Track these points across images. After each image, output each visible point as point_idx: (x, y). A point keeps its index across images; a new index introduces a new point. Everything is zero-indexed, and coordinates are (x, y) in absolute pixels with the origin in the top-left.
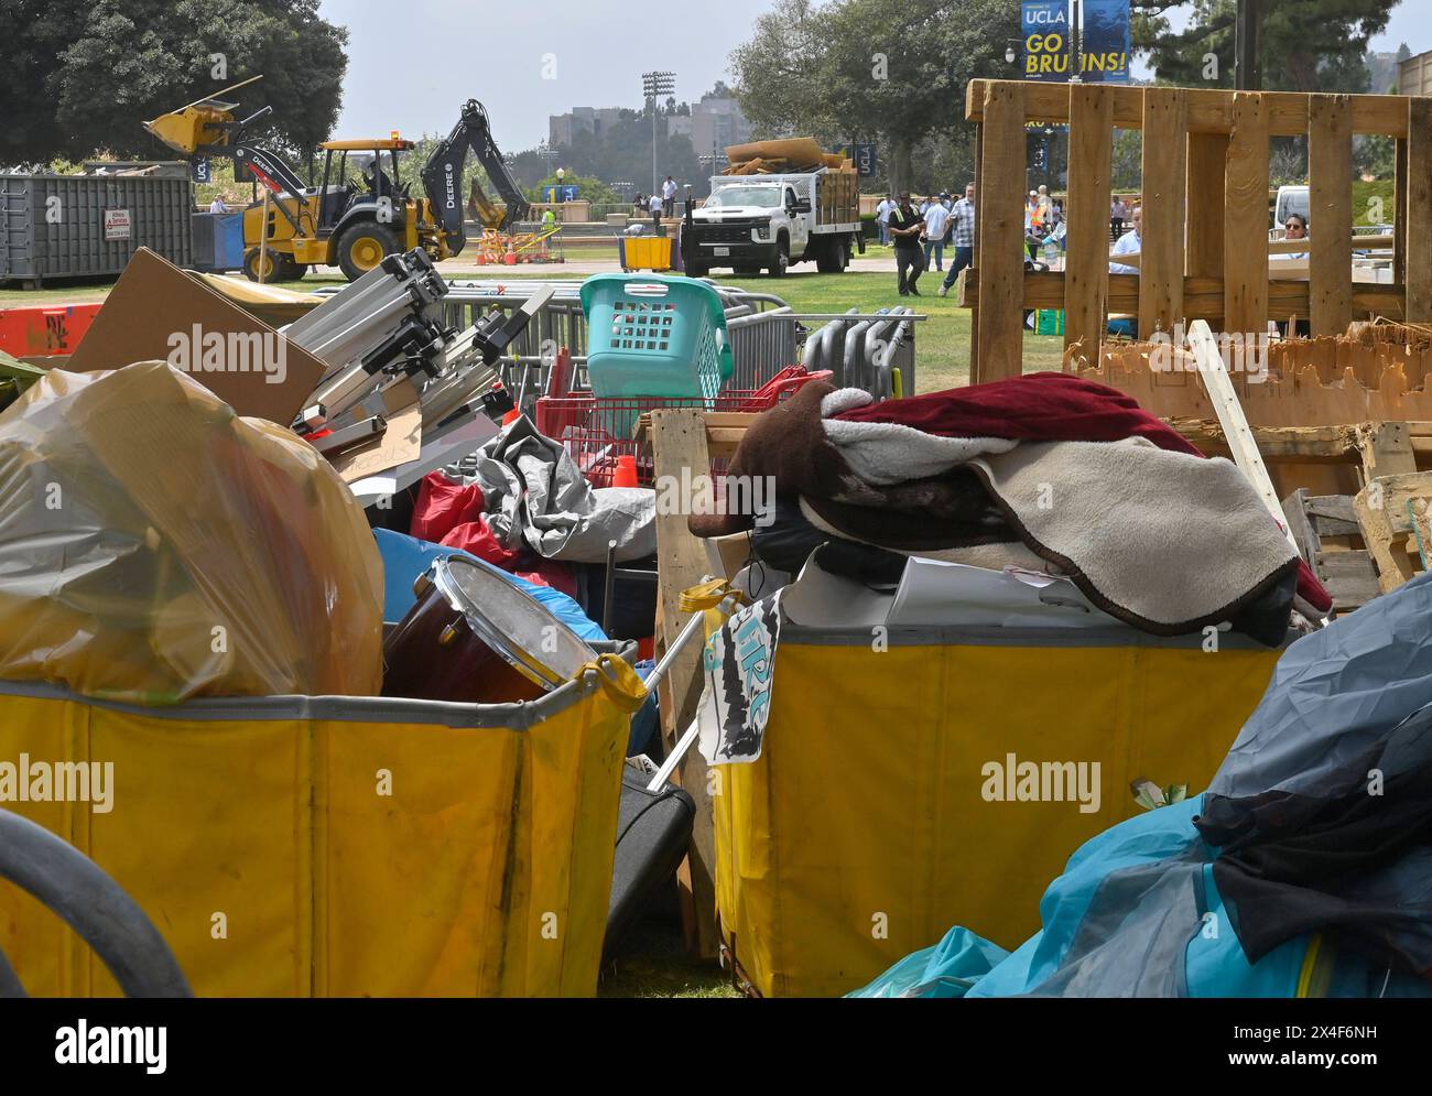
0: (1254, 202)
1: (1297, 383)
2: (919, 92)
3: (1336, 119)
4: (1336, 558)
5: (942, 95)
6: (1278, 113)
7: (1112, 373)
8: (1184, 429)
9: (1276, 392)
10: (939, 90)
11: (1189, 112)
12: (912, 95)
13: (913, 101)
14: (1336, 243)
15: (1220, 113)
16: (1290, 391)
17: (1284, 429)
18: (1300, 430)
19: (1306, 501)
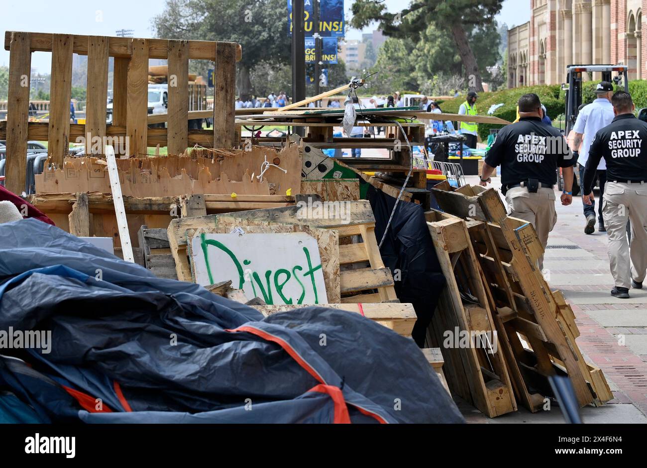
0: (141, 90)
1: (159, 177)
2: (252, 41)
3: (180, 52)
4: (157, 258)
5: (265, 42)
6: (154, 48)
7: (68, 171)
8: (94, 197)
9: (148, 181)
10: (264, 40)
11: (110, 47)
12: (248, 43)
13: (249, 46)
14: (180, 110)
15: (125, 48)
16: (155, 180)
17: (146, 198)
18: (154, 199)
19: (145, 231)
